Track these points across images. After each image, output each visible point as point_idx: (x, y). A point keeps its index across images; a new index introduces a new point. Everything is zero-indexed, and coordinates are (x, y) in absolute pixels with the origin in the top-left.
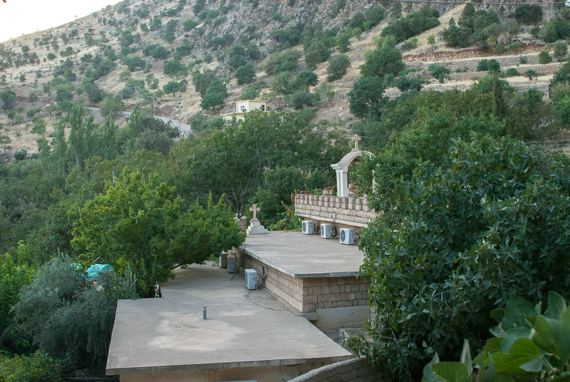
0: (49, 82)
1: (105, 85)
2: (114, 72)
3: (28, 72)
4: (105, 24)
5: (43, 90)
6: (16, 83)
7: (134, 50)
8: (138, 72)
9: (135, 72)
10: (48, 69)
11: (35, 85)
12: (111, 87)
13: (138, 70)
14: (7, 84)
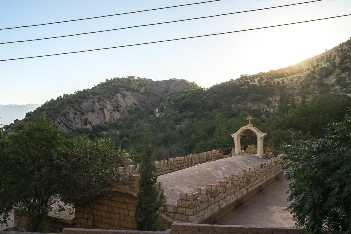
0: (302, 81)
1: (328, 80)
2: (334, 74)
3: (295, 77)
4: (338, 52)
5: (299, 85)
6: (289, 82)
7: (346, 63)
8: (346, 73)
9: (344, 73)
10: (304, 75)
11: (297, 82)
12: (331, 81)
13: (346, 72)
14: (285, 83)
